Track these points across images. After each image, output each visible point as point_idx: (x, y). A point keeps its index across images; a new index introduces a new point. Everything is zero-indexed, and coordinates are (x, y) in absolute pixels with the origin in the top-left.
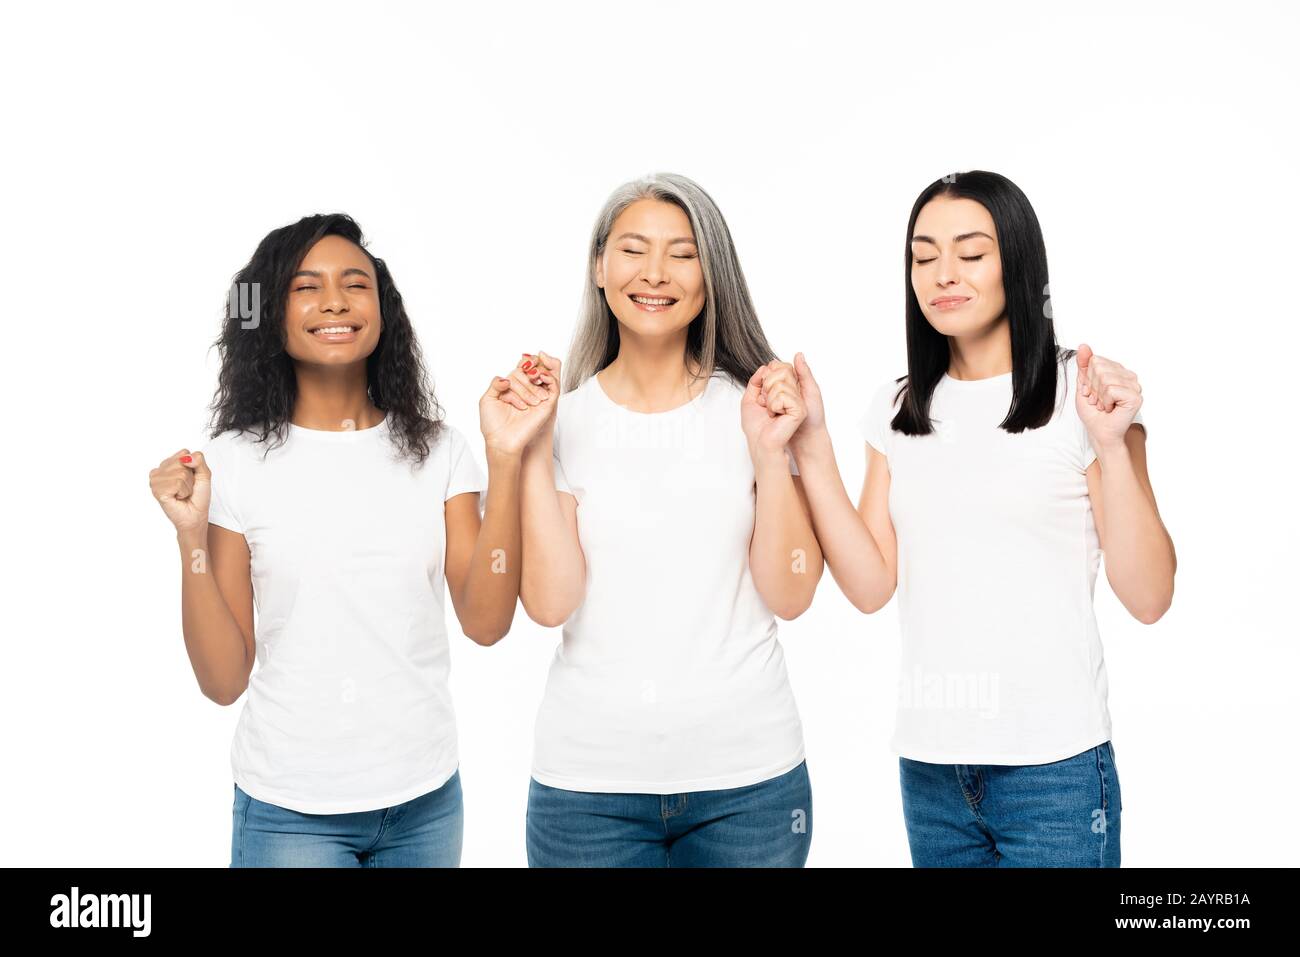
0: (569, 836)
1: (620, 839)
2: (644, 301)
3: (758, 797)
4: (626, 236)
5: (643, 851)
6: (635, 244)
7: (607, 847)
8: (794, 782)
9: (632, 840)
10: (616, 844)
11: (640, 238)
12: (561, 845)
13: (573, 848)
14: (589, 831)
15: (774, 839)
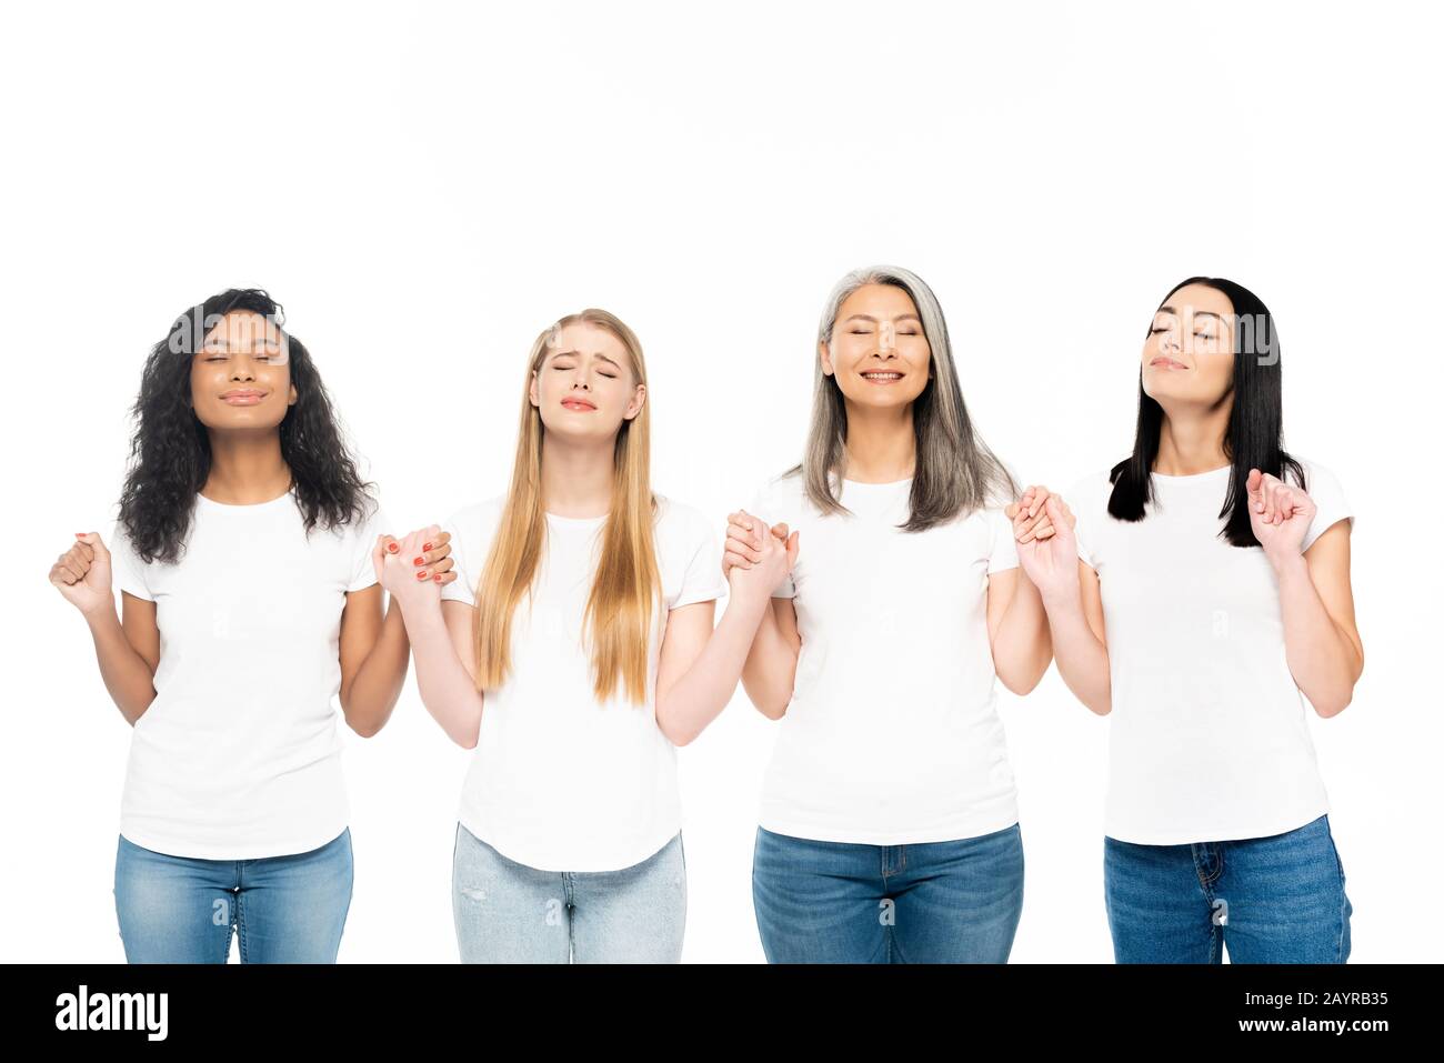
0: (796, 896)
1: (845, 898)
2: (876, 376)
3: (974, 862)
4: (854, 318)
5: (866, 909)
6: (862, 325)
7: (833, 906)
8: (1009, 850)
9: (855, 899)
10: (841, 904)
11: (867, 318)
12: (789, 903)
13: (800, 907)
14: (815, 892)
15: (988, 904)
